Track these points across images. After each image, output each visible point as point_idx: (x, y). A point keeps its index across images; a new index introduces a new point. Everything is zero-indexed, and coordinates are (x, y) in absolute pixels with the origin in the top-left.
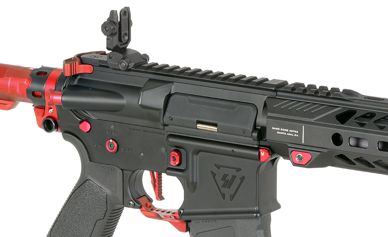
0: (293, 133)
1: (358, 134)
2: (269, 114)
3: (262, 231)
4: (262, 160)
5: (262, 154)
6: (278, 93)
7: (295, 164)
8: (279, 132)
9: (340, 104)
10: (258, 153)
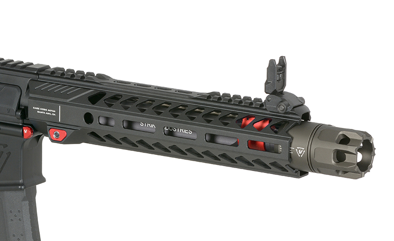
0: (51, 112)
1: (107, 114)
2: (31, 95)
3: (27, 202)
4: (25, 137)
5: (25, 131)
6: (40, 76)
7: (53, 141)
8: (40, 111)
9: (92, 87)
10: (21, 131)
